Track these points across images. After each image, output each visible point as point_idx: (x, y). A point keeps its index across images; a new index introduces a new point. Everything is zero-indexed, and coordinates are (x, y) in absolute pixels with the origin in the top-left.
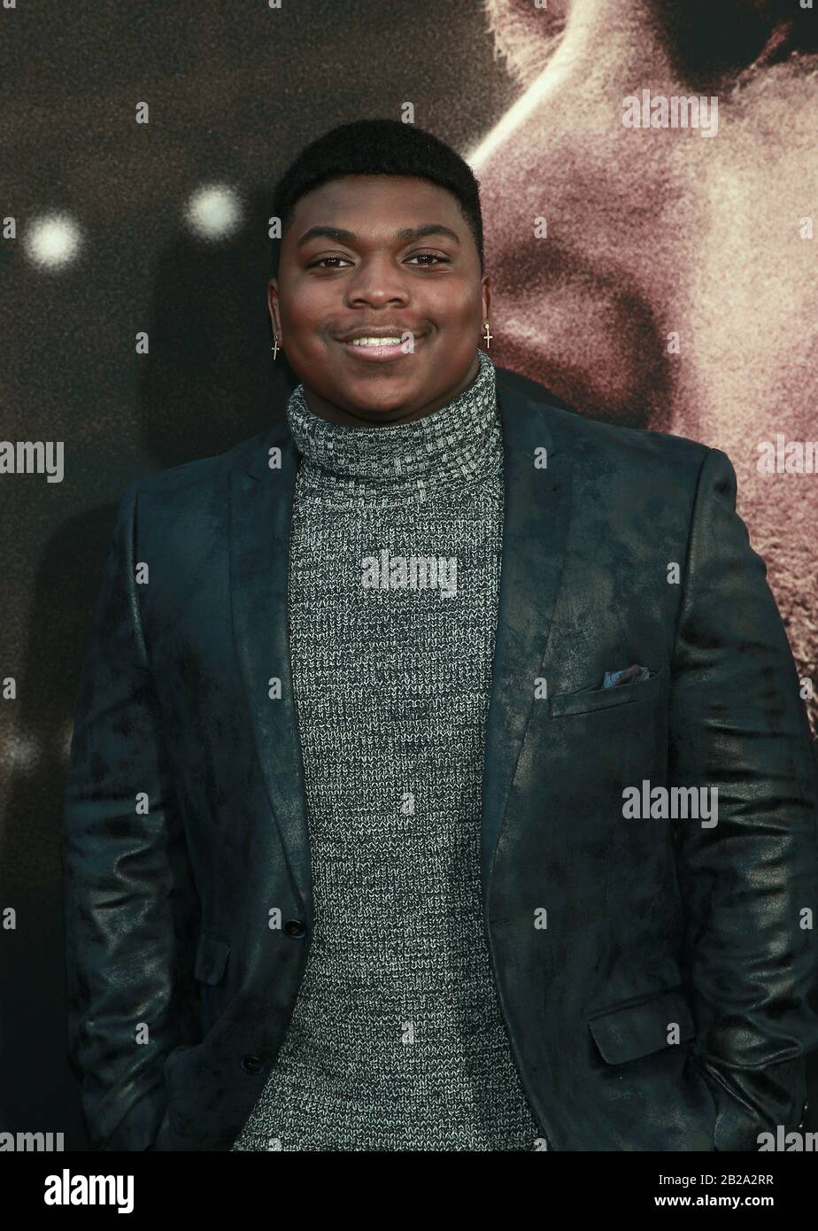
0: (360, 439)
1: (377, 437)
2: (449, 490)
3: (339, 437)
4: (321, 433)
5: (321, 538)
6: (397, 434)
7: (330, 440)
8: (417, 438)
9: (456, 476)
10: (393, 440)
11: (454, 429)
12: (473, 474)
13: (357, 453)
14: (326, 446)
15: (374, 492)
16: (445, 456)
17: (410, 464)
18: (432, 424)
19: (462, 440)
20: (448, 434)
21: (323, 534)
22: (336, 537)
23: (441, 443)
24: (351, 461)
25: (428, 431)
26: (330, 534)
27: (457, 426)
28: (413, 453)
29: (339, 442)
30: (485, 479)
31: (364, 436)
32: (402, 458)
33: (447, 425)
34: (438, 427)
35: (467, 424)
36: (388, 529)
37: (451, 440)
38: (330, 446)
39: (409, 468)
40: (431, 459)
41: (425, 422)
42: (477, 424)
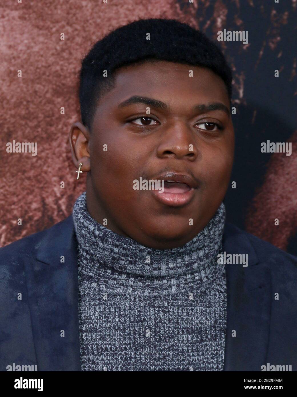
3: (125, 246)
5: (98, 310)
12: (207, 277)
17: (172, 269)
19: (208, 254)
21: (100, 308)
22: (110, 311)
23: (194, 255)
26: (105, 309)
28: (175, 261)
29: (124, 249)
30: (215, 280)
36: (150, 308)
39: (171, 272)
40: (187, 266)
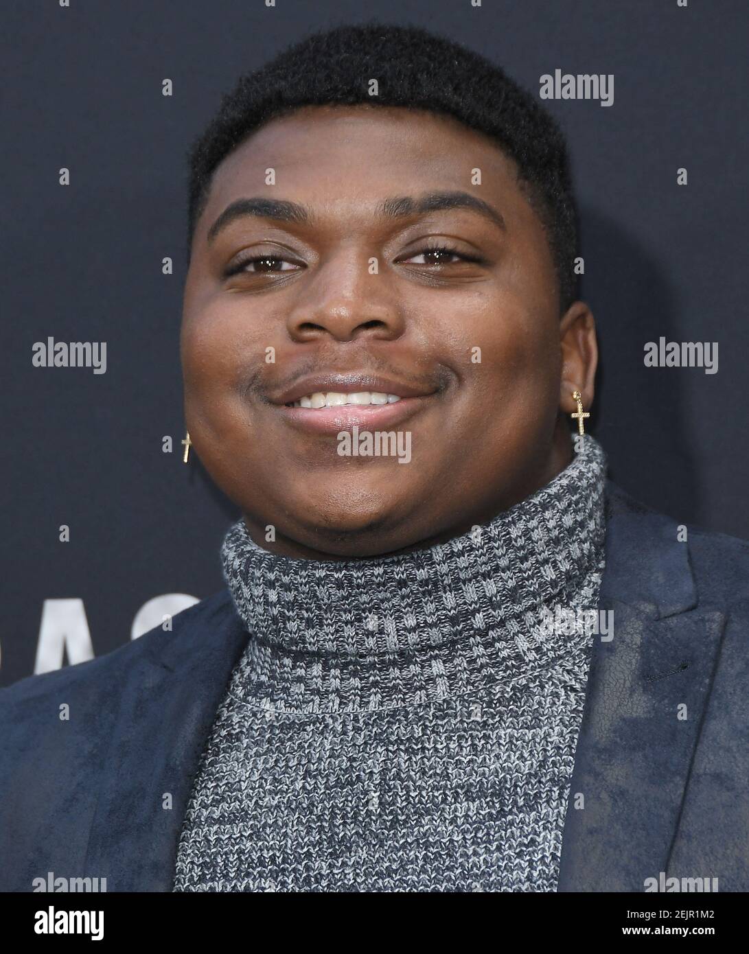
0: (319, 581)
1: (349, 579)
2: (491, 679)
3: (286, 579)
4: (258, 574)
6: (385, 572)
7: (271, 584)
8: (424, 583)
9: (505, 653)
10: (379, 585)
11: (497, 569)
12: (538, 650)
13: (319, 608)
14: (265, 596)
15: (355, 682)
16: (479, 616)
17: (413, 630)
18: (452, 555)
19: (514, 589)
20: (486, 576)
23: (471, 593)
24: (310, 624)
25: (444, 568)
27: (503, 563)
28: (417, 607)
29: (287, 588)
30: (561, 658)
31: (327, 576)
32: (399, 618)
33: (484, 559)
34: (463, 562)
35: (524, 559)
37: (491, 587)
38: (273, 596)
39: (413, 638)
40: (454, 621)
41: (438, 553)
42: (546, 561)
